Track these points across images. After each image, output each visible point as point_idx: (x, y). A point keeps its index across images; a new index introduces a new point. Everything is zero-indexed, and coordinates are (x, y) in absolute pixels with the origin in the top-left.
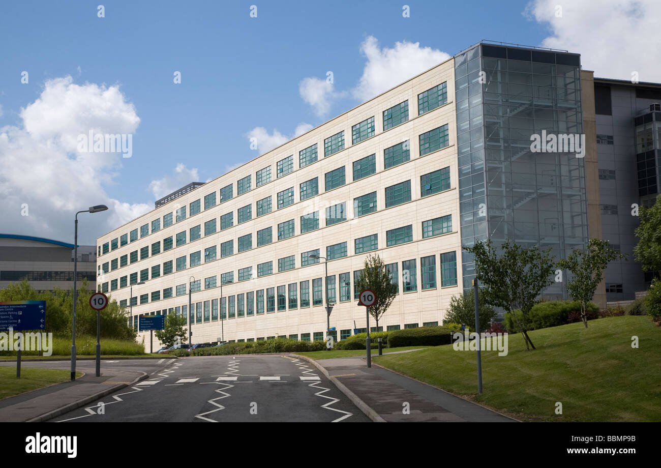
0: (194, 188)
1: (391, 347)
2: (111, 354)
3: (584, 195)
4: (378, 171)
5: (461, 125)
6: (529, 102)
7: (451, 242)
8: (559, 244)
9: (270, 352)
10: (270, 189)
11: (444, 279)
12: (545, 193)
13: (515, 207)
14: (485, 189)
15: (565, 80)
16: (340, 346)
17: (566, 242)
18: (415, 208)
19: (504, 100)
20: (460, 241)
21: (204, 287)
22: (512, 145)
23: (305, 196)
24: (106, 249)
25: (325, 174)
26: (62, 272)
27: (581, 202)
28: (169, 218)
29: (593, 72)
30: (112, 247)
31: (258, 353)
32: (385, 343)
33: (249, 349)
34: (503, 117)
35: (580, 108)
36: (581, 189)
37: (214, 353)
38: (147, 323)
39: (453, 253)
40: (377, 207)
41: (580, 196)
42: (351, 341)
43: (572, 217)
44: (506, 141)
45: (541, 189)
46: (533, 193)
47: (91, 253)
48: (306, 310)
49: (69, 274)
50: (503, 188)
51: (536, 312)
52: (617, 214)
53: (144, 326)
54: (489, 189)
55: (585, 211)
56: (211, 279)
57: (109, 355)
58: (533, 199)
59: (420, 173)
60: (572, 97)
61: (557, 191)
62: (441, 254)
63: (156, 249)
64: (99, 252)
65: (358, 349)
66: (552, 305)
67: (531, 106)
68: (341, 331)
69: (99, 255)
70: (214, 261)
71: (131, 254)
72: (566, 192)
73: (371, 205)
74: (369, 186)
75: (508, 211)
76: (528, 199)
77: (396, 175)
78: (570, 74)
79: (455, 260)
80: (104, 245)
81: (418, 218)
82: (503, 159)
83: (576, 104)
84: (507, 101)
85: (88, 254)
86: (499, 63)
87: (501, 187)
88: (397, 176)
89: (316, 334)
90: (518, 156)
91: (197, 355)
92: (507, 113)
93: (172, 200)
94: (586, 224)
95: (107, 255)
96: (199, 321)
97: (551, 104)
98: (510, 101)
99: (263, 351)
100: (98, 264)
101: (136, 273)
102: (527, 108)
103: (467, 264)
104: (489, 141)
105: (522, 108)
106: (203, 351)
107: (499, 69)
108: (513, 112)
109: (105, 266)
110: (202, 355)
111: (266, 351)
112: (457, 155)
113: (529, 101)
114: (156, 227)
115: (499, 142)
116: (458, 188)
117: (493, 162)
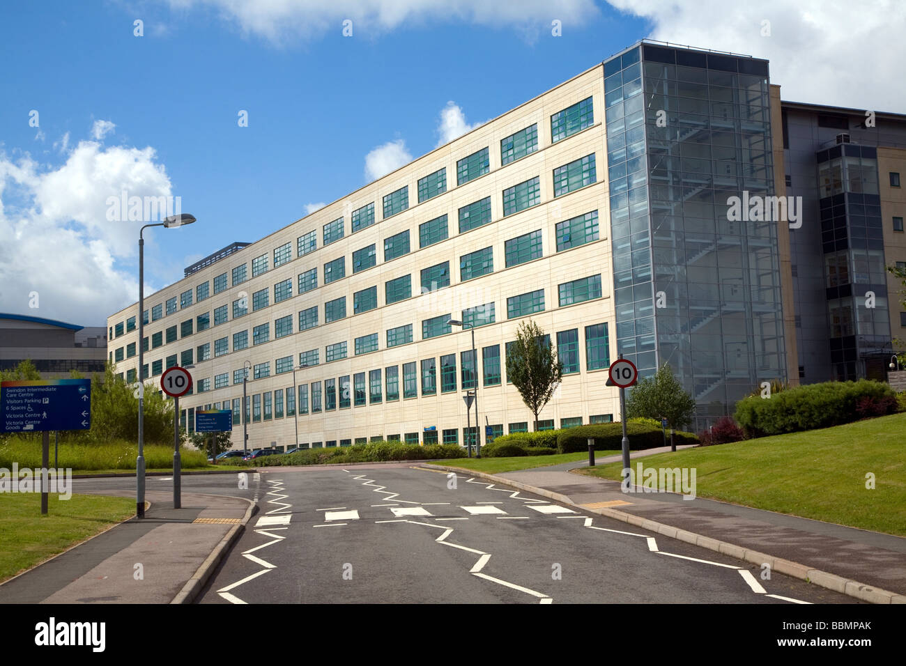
0: (237, 250)
1: (565, 452)
2: (162, 467)
3: (776, 248)
4: (494, 218)
5: (614, 154)
6: (705, 124)
7: (602, 311)
8: (745, 312)
9: (371, 460)
10: (343, 247)
11: (590, 361)
12: (726, 245)
13: (688, 263)
14: (649, 239)
15: (747, 96)
16: (488, 451)
17: (754, 310)
18: (547, 267)
19: (672, 120)
20: (613, 309)
21: (253, 377)
22: (683, 180)
23: (391, 255)
24: (119, 330)
25: (420, 226)
26: (62, 361)
27: (772, 256)
28: (204, 289)
29: (780, 86)
30: (128, 327)
31: (354, 462)
32: (555, 446)
33: (339, 457)
34: (671, 142)
35: (769, 132)
36: (771, 239)
37: (286, 463)
38: (208, 421)
39: (604, 325)
40: (494, 266)
41: (771, 248)
42: (504, 444)
43: (759, 277)
44: (675, 175)
45: (721, 238)
46: (711, 244)
47: (99, 337)
48: (394, 405)
49: (71, 363)
50: (673, 237)
51: (803, 399)
52: (797, 276)
53: (203, 425)
54: (655, 238)
55: (777, 268)
56: (262, 366)
57: (158, 468)
58: (711, 252)
59: (555, 219)
60: (758, 117)
61: (740, 241)
62: (586, 327)
63: (187, 329)
64: (111, 334)
65: (516, 455)
66: (828, 387)
67: (707, 128)
68: (444, 431)
69: (111, 338)
70: (265, 342)
71: (154, 336)
72: (752, 243)
73: (485, 265)
74: (481, 240)
75: (678, 269)
76: (705, 252)
77: (519, 225)
78: (756, 87)
79: (607, 334)
80: (116, 326)
81: (553, 280)
82: (671, 198)
83: (763, 127)
84: (676, 121)
85: (96, 337)
86: (666, 71)
87: (670, 236)
88: (522, 225)
89: (408, 436)
90: (690, 195)
91: (258, 465)
92: (676, 138)
93: (207, 266)
94: (778, 285)
95: (122, 338)
96: (257, 419)
97: (733, 127)
98: (680, 121)
99: (361, 459)
100: (109, 350)
101: (161, 361)
102: (701, 130)
103: (625, 339)
104: (653, 174)
105: (695, 131)
106: (269, 460)
107: (666, 77)
108: (683, 136)
109: (119, 353)
110: (266, 465)
111: (365, 459)
112: (607, 194)
113: (704, 122)
114: (186, 300)
115: (666, 176)
116: (609, 238)
117: (659, 202)
